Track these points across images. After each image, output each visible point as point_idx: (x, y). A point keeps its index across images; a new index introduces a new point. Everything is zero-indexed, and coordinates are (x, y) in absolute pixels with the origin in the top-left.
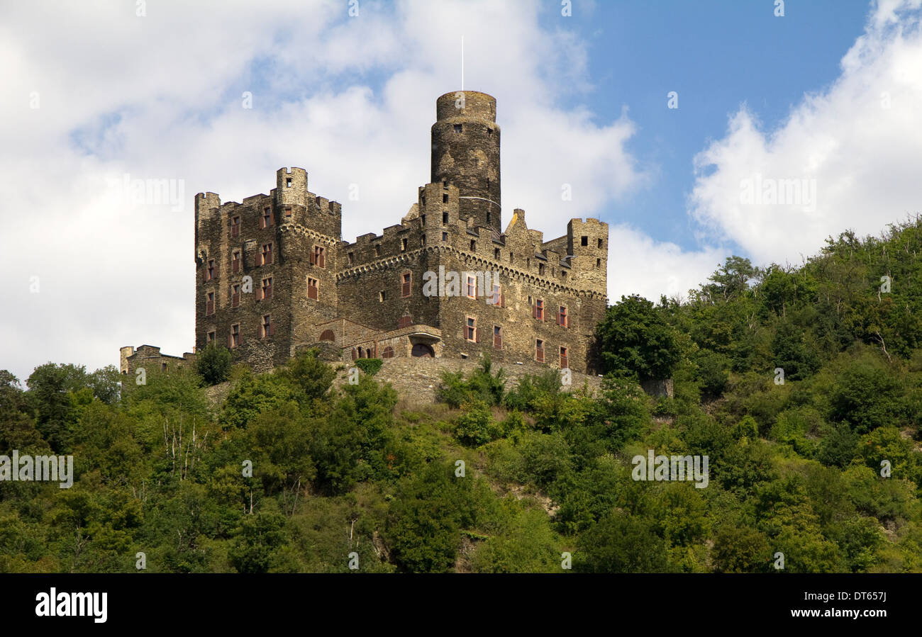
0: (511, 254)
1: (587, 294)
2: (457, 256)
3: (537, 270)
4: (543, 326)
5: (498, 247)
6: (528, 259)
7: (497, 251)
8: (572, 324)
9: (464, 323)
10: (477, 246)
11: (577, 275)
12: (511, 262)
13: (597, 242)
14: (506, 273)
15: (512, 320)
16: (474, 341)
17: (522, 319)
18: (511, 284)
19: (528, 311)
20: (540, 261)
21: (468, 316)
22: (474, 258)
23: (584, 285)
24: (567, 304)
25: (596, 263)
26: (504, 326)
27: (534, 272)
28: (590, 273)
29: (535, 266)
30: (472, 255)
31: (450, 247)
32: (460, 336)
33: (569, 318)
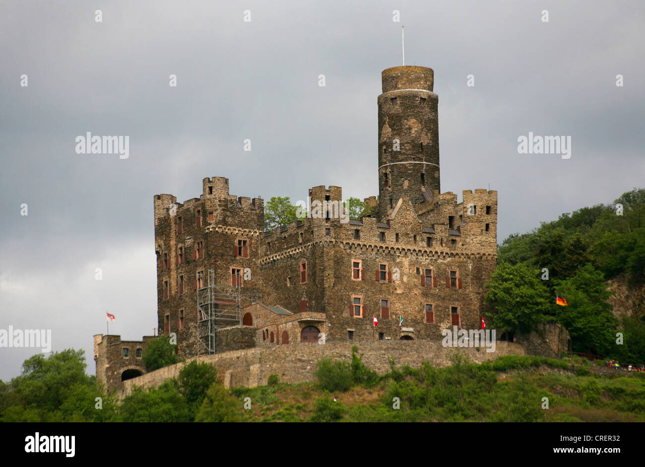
0: (397, 235)
1: (477, 256)
2: (342, 246)
3: (425, 244)
4: (432, 291)
5: (383, 231)
6: (415, 236)
7: (383, 234)
8: (463, 285)
9: (350, 302)
10: (361, 234)
11: (468, 240)
12: (397, 240)
13: (485, 209)
14: (392, 252)
15: (399, 291)
16: (361, 316)
17: (410, 289)
18: (398, 260)
19: (417, 281)
20: (428, 236)
21: (353, 296)
22: (359, 245)
23: (474, 249)
24: (458, 267)
25: (484, 228)
26: (391, 298)
27: (422, 245)
28: (479, 238)
29: (423, 240)
30: (357, 242)
31: (333, 240)
32: (346, 314)
33: (460, 280)
